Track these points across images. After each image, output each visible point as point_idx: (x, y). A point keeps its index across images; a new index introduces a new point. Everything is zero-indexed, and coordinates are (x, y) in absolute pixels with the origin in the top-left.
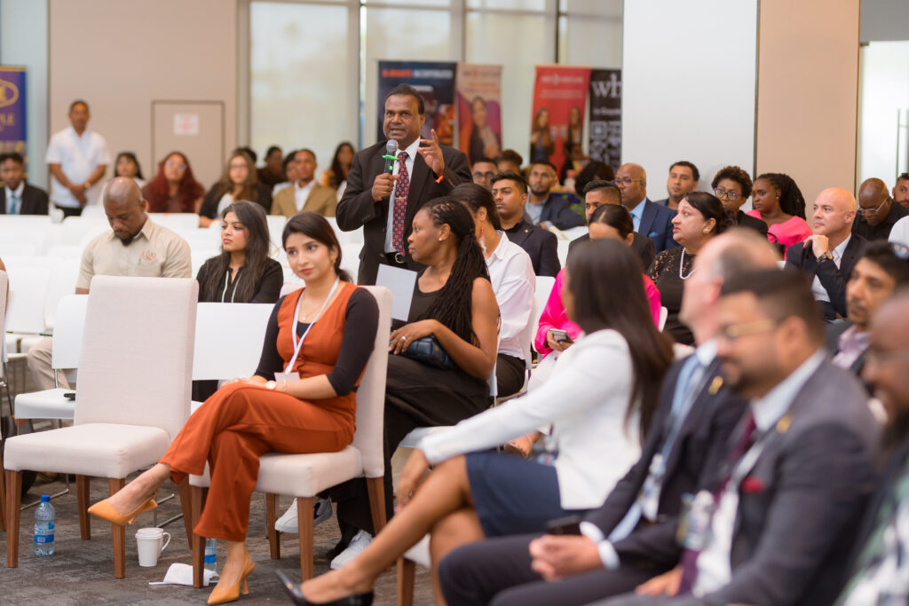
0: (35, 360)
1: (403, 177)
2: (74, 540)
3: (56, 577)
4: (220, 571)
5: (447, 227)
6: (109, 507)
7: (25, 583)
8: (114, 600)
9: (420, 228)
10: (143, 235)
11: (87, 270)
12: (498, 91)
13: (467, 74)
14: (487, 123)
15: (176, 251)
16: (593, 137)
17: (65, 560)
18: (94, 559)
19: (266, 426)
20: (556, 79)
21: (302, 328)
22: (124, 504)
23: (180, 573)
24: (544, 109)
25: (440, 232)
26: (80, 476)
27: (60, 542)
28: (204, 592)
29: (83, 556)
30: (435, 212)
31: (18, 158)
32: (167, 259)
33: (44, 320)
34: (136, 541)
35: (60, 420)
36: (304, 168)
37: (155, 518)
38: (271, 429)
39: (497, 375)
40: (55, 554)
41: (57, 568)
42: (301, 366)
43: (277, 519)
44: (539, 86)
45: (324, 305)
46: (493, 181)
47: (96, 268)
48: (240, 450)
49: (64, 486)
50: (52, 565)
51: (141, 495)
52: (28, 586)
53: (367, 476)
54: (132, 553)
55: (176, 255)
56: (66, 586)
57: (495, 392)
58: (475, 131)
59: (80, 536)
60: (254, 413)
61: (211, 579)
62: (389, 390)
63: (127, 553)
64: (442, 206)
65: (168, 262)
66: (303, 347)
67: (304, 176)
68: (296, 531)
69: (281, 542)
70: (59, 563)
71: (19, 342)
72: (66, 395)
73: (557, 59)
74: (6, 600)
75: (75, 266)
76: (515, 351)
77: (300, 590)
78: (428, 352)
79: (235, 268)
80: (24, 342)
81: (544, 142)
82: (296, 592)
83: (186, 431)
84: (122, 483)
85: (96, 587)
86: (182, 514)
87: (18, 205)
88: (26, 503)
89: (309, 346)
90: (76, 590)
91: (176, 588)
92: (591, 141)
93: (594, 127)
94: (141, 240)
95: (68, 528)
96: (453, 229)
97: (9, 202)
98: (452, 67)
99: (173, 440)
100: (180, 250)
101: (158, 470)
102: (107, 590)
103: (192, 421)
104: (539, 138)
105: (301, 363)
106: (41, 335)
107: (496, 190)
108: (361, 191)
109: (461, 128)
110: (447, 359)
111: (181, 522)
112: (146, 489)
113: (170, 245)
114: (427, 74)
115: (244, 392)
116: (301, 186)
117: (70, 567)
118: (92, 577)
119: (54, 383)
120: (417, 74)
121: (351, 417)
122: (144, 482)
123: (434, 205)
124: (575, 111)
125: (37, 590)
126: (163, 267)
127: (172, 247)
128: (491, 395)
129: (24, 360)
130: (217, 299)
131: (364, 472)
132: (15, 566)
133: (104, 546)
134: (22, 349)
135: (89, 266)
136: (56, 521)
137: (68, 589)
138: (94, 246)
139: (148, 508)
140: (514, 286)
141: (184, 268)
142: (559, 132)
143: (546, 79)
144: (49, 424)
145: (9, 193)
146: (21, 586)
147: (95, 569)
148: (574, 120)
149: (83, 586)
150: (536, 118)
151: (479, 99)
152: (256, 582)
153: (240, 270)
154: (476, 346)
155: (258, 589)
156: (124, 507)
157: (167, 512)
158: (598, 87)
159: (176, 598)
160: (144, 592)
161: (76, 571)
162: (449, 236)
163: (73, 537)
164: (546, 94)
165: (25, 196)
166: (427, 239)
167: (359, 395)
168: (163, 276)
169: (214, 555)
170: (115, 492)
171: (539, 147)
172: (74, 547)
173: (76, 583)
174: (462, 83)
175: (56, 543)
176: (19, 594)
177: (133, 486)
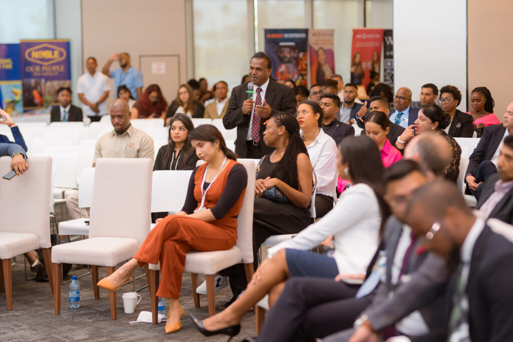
0: (71, 203)
1: (258, 101)
2: (91, 300)
3: (80, 320)
4: (167, 315)
5: (284, 127)
6: (108, 282)
7: (64, 323)
8: (110, 332)
9: (270, 127)
10: (127, 134)
11: (98, 153)
12: (332, 44)
13: (314, 35)
14: (326, 62)
15: (146, 142)
16: (386, 68)
17: (85, 311)
18: (101, 309)
19: (190, 237)
20: (364, 36)
21: (206, 185)
22: (115, 280)
23: (146, 317)
24: (358, 53)
25: (280, 130)
26: (93, 266)
27: (83, 301)
28: (158, 326)
29: (95, 308)
30: (278, 119)
31: (69, 90)
32: (141, 146)
33: (76, 181)
34: (122, 300)
35: (84, 235)
36: (221, 92)
37: (134, 287)
38: (192, 239)
39: (315, 206)
40: (80, 307)
41: (81, 315)
42: (207, 205)
43: (197, 287)
44: (355, 40)
45: (218, 173)
46: (321, 97)
47: (103, 152)
48: (176, 250)
49: (87, 270)
50: (78, 313)
51: (124, 275)
52: (66, 325)
53: (244, 263)
54: (120, 306)
55: (146, 144)
56: (85, 324)
57: (314, 215)
58: (320, 66)
59: (94, 297)
60: (183, 230)
61: (162, 319)
62: (256, 216)
63: (118, 306)
64: (282, 116)
65: (141, 148)
66: (207, 196)
67: (221, 96)
68: (206, 293)
69: (200, 299)
70: (82, 312)
71: (63, 193)
72: (86, 222)
73: (365, 26)
74: (53, 332)
75: (92, 150)
76: (327, 192)
77: (202, 323)
78: (274, 195)
79: (178, 150)
80: (65, 193)
81: (359, 71)
82: (200, 324)
83: (147, 241)
84: (114, 269)
85: (101, 324)
86: (147, 285)
87: (67, 116)
88: (67, 280)
89: (210, 196)
90: (90, 326)
91: (143, 325)
92: (385, 70)
93: (387, 62)
94: (127, 137)
95: (88, 293)
96: (287, 128)
97: (62, 114)
98: (306, 31)
99: (141, 245)
100: (148, 142)
101: (133, 262)
102: (107, 326)
103: (151, 235)
104: (356, 69)
105: (206, 204)
106: (74, 189)
107: (322, 103)
108: (237, 109)
109: (311, 65)
110: (285, 198)
111: (148, 289)
112: (127, 272)
113: (142, 138)
114: (292, 35)
115: (177, 219)
116: (219, 101)
117: (88, 314)
118: (99, 319)
119: (81, 215)
120: (286, 36)
121: (234, 231)
122: (126, 269)
123: (278, 116)
124: (375, 54)
125: (70, 327)
126: (138, 151)
127: (143, 141)
128: (312, 217)
129: (64, 203)
130: (167, 168)
131: (242, 260)
132: (59, 314)
133: (107, 303)
134: (65, 196)
135: (99, 152)
136: (81, 289)
137: (86, 326)
138: (102, 140)
139: (128, 281)
140: (327, 157)
141: (150, 151)
142: (367, 65)
143: (359, 36)
144: (79, 237)
145: (62, 109)
146: (61, 325)
147: (101, 315)
148: (375, 59)
149: (95, 324)
150: (353, 58)
151: (322, 48)
152: (186, 320)
153: (180, 151)
154: (299, 191)
155: (187, 324)
156: (116, 282)
157: (141, 283)
158: (388, 39)
159: (143, 330)
160: (126, 327)
161: (91, 316)
162: (284, 133)
163: (91, 298)
164: (359, 45)
165: (70, 111)
166: (273, 133)
167: (239, 219)
168: (138, 157)
169: (163, 307)
170: (110, 274)
171: (356, 74)
172: (90, 303)
173: (91, 322)
174: (312, 40)
175: (81, 301)
176: (60, 329)
177: (120, 271)
